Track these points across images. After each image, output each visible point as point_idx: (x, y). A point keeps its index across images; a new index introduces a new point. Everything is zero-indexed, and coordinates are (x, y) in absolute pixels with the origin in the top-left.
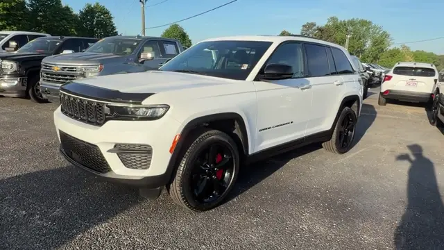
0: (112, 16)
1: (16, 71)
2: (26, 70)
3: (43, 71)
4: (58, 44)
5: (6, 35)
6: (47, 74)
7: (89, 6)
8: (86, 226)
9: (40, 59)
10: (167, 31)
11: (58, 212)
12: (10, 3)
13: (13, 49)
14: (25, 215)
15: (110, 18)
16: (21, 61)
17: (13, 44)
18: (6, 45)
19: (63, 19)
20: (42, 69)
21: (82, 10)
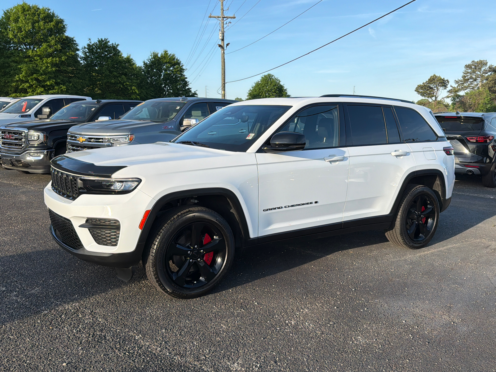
0: (184, 67)
1: (42, 143)
2: (54, 141)
3: (69, 142)
4: (94, 109)
5: (40, 100)
6: (73, 146)
7: (155, 56)
8: (56, 305)
9: (66, 128)
10: (258, 84)
11: (36, 290)
12: (60, 58)
13: (46, 117)
14: (4, 291)
15: (182, 70)
16: (49, 131)
17: (47, 110)
18: (39, 112)
19: (122, 74)
20: (68, 140)
21: (146, 61)
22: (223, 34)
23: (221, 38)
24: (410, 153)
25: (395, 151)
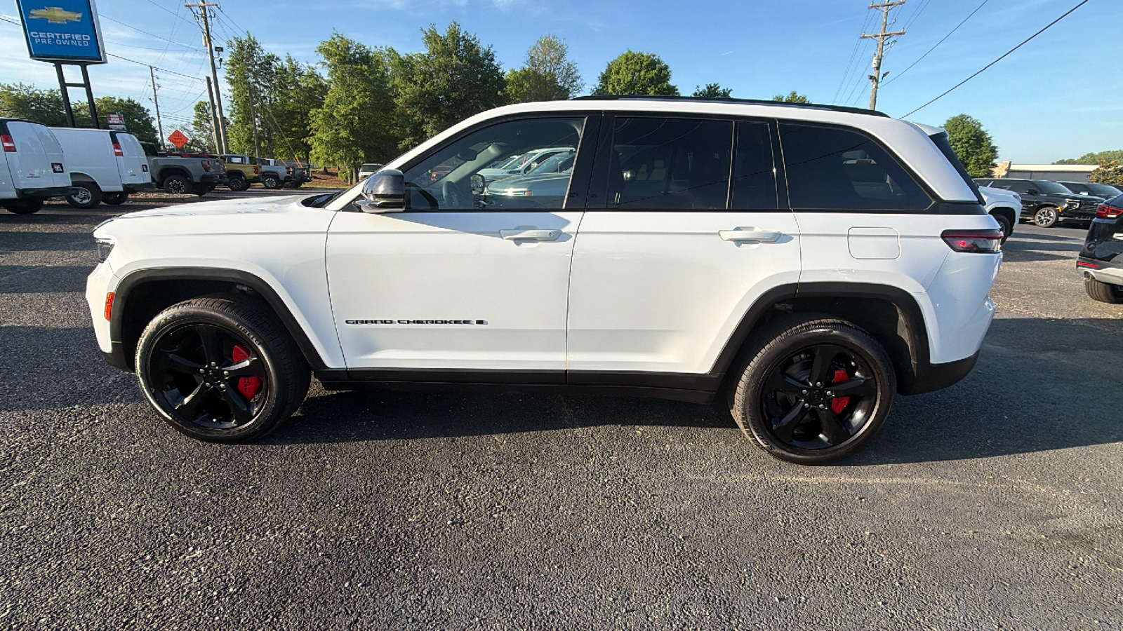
22: (880, 59)
23: (874, 66)
24: (793, 238)
25: (738, 229)
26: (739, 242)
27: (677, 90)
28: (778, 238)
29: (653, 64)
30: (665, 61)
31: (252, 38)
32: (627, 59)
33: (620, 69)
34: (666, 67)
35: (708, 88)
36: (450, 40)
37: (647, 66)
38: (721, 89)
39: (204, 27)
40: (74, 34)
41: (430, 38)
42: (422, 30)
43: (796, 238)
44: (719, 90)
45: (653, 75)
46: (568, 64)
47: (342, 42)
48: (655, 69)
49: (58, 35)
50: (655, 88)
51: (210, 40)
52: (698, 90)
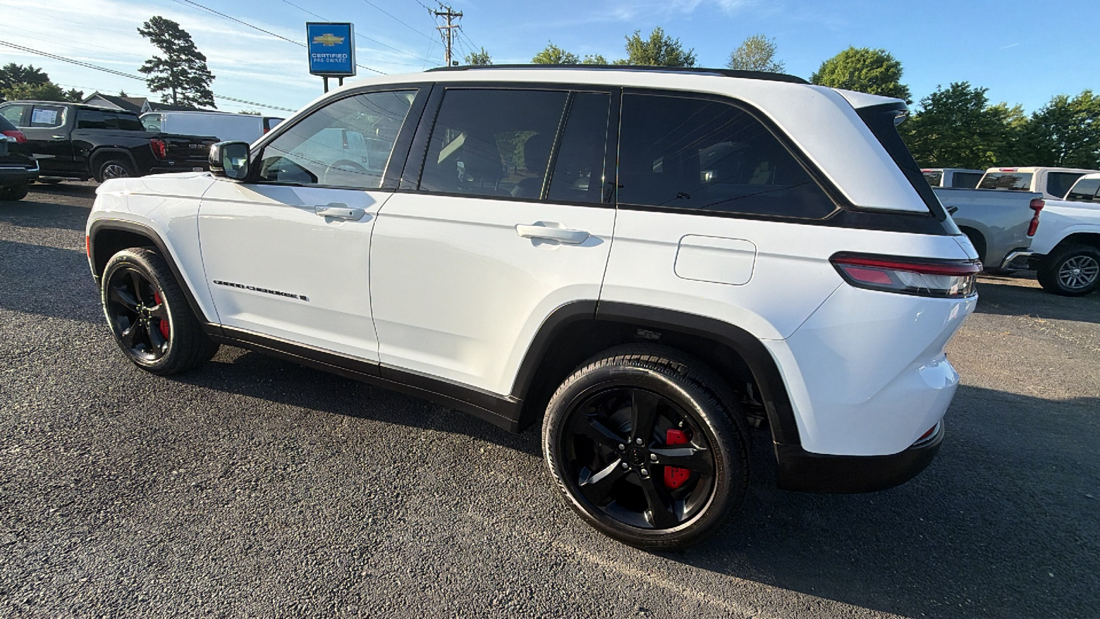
24: (603, 242)
25: (539, 224)
26: (536, 240)
27: (907, 90)
28: (582, 239)
29: (879, 61)
30: (896, 57)
31: (485, 53)
32: (847, 57)
33: (836, 68)
34: (898, 64)
35: (952, 87)
36: (652, 46)
37: (872, 63)
38: (971, 89)
39: (447, 46)
40: (332, 53)
41: (633, 45)
42: (626, 37)
43: (607, 242)
44: (968, 89)
45: (878, 73)
46: (774, 65)
47: (553, 52)
48: (881, 66)
49: (328, 55)
50: (878, 88)
51: (450, 56)
52: (939, 90)
